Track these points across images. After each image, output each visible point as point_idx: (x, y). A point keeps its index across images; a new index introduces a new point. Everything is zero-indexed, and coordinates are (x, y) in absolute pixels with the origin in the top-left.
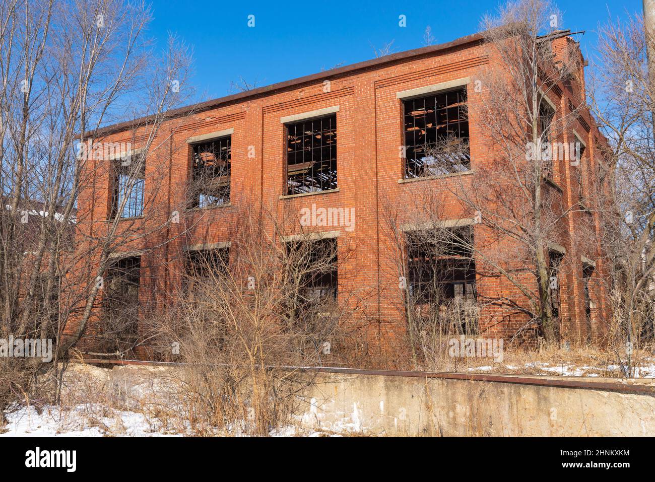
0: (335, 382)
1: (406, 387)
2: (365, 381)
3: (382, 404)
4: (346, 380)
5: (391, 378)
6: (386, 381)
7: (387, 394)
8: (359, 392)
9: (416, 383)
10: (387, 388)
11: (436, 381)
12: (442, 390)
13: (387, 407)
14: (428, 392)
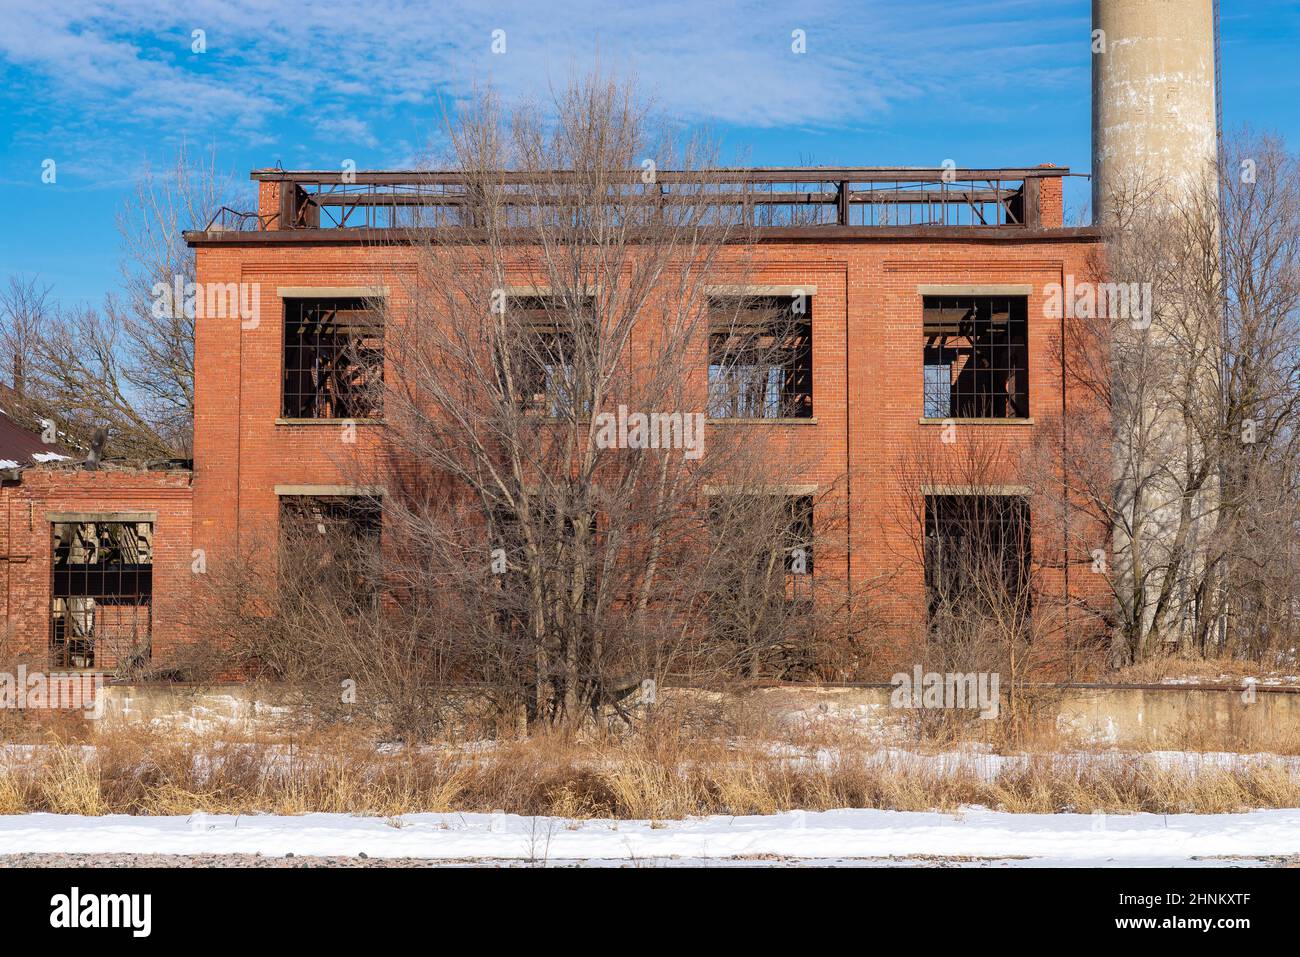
0: (1086, 697)
1: (1165, 699)
2: (1122, 695)
3: (1140, 716)
4: (1099, 695)
5: (1150, 691)
6: (1144, 694)
7: (1146, 707)
8: (1115, 706)
9: (1176, 695)
10: (1146, 701)
11: (1197, 692)
12: (1203, 700)
13: (1146, 720)
14: (1189, 702)
